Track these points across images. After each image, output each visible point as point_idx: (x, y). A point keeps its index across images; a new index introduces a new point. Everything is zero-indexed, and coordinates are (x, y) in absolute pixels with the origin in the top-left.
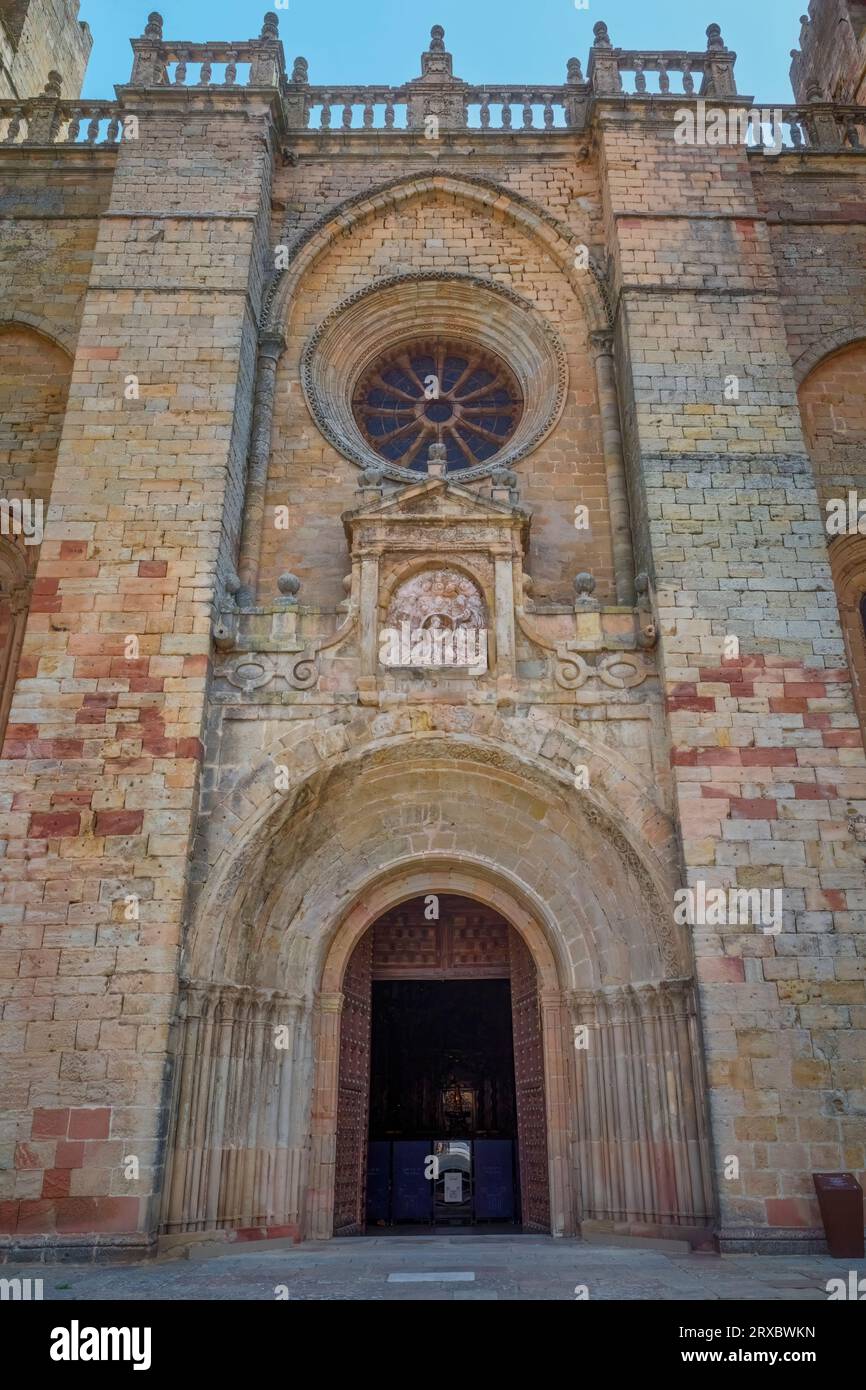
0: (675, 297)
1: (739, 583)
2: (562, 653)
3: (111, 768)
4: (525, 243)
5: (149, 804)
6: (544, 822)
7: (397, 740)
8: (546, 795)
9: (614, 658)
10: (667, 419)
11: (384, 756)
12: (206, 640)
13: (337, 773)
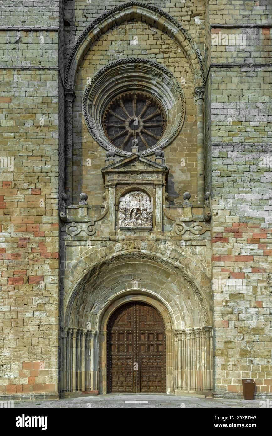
0: (232, 69)
1: (242, 196)
2: (178, 222)
3: (31, 263)
4: (171, 41)
5: (45, 274)
6: (169, 279)
7: (123, 252)
8: (170, 270)
9: (196, 224)
10: (223, 128)
11: (118, 258)
12: (57, 218)
13: (104, 264)
